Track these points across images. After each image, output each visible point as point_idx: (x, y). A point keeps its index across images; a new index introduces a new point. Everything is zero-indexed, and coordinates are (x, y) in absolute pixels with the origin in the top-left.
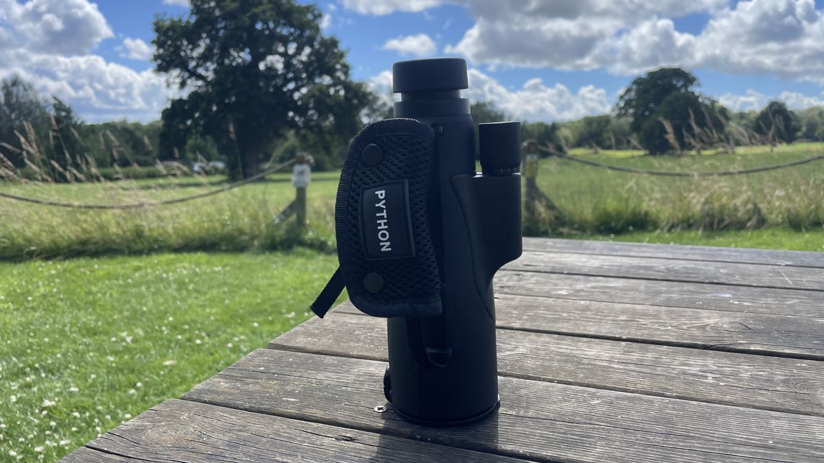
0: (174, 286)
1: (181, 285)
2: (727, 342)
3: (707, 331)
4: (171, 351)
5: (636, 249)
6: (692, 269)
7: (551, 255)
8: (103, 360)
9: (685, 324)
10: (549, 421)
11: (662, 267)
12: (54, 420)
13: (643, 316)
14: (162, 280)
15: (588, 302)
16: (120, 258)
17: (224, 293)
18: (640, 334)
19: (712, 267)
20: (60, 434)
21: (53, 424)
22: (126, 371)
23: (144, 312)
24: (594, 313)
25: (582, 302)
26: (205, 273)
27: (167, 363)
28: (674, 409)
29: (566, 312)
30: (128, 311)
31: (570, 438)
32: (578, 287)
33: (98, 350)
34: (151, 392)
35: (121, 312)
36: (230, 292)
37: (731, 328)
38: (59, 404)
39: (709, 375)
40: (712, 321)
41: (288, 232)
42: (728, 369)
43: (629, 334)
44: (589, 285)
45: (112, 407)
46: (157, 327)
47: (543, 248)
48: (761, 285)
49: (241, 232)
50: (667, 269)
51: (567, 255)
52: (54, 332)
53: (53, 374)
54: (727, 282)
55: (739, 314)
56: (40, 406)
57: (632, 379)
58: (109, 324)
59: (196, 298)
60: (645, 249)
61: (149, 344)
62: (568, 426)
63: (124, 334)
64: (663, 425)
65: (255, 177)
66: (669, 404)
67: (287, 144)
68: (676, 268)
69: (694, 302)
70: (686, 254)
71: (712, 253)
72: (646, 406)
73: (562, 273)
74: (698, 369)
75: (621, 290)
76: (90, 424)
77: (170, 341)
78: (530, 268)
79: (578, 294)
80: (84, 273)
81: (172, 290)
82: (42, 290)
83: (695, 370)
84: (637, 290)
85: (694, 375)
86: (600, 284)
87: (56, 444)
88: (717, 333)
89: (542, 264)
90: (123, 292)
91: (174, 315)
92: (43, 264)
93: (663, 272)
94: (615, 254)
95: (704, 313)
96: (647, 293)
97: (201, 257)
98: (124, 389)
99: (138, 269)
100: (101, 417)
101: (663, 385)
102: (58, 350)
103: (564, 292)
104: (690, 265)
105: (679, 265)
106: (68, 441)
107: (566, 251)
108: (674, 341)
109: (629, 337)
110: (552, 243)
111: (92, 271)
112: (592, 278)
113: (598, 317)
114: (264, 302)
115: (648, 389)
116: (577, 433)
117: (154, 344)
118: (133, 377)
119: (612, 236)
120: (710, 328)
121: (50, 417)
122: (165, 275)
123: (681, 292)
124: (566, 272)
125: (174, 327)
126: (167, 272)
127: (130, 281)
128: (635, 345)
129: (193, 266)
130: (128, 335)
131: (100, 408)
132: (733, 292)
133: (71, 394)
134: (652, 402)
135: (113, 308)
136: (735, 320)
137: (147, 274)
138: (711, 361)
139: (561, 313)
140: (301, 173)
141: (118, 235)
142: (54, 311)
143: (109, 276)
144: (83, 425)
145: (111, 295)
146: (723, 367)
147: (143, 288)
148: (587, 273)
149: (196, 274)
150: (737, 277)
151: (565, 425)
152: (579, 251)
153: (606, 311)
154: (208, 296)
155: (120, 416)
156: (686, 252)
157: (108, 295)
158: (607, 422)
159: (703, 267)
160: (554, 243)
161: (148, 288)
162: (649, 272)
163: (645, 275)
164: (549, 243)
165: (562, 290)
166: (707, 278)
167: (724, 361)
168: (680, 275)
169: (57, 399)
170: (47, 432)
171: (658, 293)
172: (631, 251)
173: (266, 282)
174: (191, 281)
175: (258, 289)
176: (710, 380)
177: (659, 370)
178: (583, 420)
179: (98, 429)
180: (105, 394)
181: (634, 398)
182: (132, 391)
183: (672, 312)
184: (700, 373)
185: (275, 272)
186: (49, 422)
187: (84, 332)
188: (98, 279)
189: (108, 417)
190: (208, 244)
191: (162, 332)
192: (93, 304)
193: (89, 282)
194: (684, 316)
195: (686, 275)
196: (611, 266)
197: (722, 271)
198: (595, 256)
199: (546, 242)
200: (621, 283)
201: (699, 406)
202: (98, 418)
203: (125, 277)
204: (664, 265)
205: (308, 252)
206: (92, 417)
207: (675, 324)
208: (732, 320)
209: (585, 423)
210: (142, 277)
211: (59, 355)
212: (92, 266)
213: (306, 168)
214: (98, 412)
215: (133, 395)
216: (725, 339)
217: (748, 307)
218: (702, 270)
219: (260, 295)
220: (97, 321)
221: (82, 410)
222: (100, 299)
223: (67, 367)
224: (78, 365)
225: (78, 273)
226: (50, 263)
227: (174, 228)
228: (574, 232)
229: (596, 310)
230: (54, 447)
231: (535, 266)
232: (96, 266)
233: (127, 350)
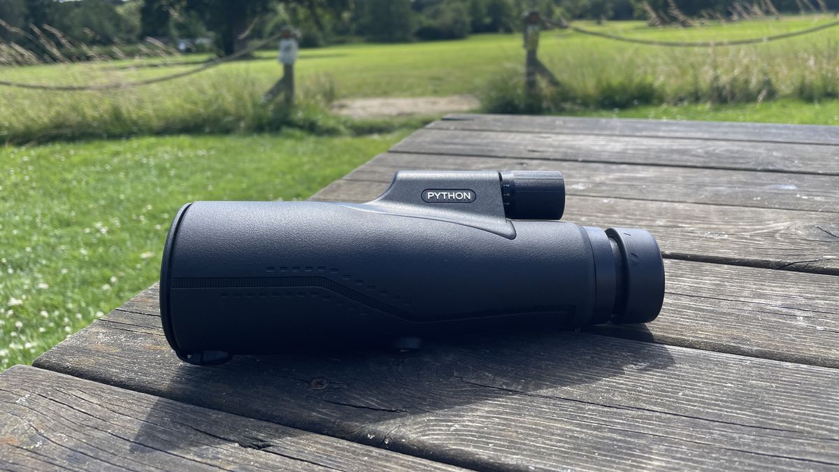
0: (154, 172)
1: (162, 170)
2: (809, 257)
3: (779, 241)
4: (149, 242)
5: (663, 128)
6: (737, 152)
7: (561, 137)
8: (76, 254)
9: (745, 231)
10: (573, 403)
11: (699, 151)
12: (21, 320)
13: (688, 219)
14: (142, 165)
15: (613, 201)
16: (97, 143)
17: (208, 178)
18: (688, 246)
19: (761, 150)
20: (27, 335)
21: (19, 324)
22: (99, 265)
23: (121, 202)
24: (622, 215)
25: (605, 201)
26: (188, 157)
27: (144, 255)
28: (761, 378)
29: (585, 216)
30: (104, 199)
31: (608, 438)
32: (598, 179)
33: (71, 243)
34: (127, 287)
35: (96, 200)
36: (214, 177)
37: (810, 235)
38: (27, 302)
39: (798, 313)
40: (781, 226)
41: (275, 111)
42: (822, 302)
43: (673, 247)
44: (611, 176)
45: (83, 304)
46: (134, 217)
47: (552, 129)
48: (829, 172)
49: (226, 113)
50: (707, 153)
51: (581, 137)
52: (24, 223)
53: (22, 269)
54: (786, 169)
55: (813, 215)
56: (7, 305)
57: (687, 322)
58: (84, 214)
59: (178, 184)
60: (675, 128)
61: (126, 235)
62: (602, 414)
63: (98, 225)
64: (750, 408)
65: (238, 54)
66: (751, 368)
67: (276, 20)
68: (717, 151)
69: (751, 198)
70: (726, 133)
71: (757, 131)
72: (717, 372)
73: (576, 161)
74: (779, 303)
75: (652, 181)
76: (59, 324)
77: (148, 232)
78: (536, 155)
79: (598, 189)
80: (59, 160)
81: (153, 176)
82: (13, 178)
83: (775, 304)
84: (673, 182)
85: (775, 313)
86: (626, 175)
87: (21, 347)
88: (793, 243)
89: (551, 150)
90: (99, 180)
91: (154, 205)
92: (16, 150)
93: (702, 157)
94: (639, 134)
95: (768, 214)
96: (687, 186)
97: (185, 140)
98: (97, 285)
99: (117, 154)
100: (72, 316)
101: (735, 332)
102: (27, 244)
103: (580, 187)
104: (735, 147)
105: (721, 147)
106: (35, 344)
107: (579, 132)
108: (736, 257)
109: (674, 251)
110: (561, 123)
111: (68, 157)
112: (614, 167)
113: (628, 221)
114: (249, 188)
115: (714, 340)
116: (619, 427)
117: (131, 236)
118: (107, 271)
119: (617, 111)
120: (781, 236)
121: (15, 316)
122: (145, 161)
123: (731, 184)
124: (580, 159)
125: (153, 217)
126: (147, 157)
127: (108, 167)
128: (683, 263)
129: (176, 149)
130: (103, 226)
131: (70, 306)
132: (796, 183)
133: (40, 291)
134: (726, 364)
135: (89, 197)
136: (811, 224)
137: (126, 160)
138: (795, 289)
139: (578, 217)
140: (288, 49)
141: (94, 119)
142: (25, 200)
143: (86, 162)
144: (52, 325)
145: (87, 183)
146: (813, 299)
147: (122, 175)
148: (606, 160)
149: (178, 159)
150: (796, 162)
151: (599, 412)
152: (596, 132)
153: (637, 213)
154: (190, 182)
155: (92, 314)
156: (725, 130)
157: (83, 183)
158: (663, 405)
159: (751, 150)
160: (564, 122)
161: (127, 174)
162: (685, 158)
163: (680, 161)
164: (557, 123)
165: (577, 183)
166: (759, 164)
167: (812, 288)
168: (725, 161)
169: (24, 297)
170: (13, 334)
171: (701, 185)
172: (659, 131)
173: (254, 165)
174: (173, 166)
175: (244, 174)
176: (802, 323)
177: (725, 306)
178: (625, 402)
179: (68, 329)
180: (76, 290)
181: (697, 356)
182: (106, 287)
183: (725, 213)
184: (785, 310)
185: (263, 156)
186: (15, 323)
187: (56, 223)
188: (73, 166)
189: (79, 316)
190: (193, 127)
191: (139, 221)
192: (68, 192)
193: (64, 169)
194: (742, 219)
195: (731, 160)
196: (635, 149)
197: (775, 154)
198: (615, 138)
199: (554, 121)
200: (651, 173)
201: (798, 371)
202: (69, 318)
203: (103, 163)
204: (701, 148)
205: (298, 133)
206: (61, 317)
207: (732, 231)
208: (807, 224)
209: (629, 408)
210: (120, 162)
211: (28, 249)
212: (68, 151)
213: (293, 43)
214: (68, 311)
215: (107, 290)
216: (806, 253)
217: (822, 203)
218: (749, 153)
219: (245, 180)
220: (70, 210)
221: (51, 308)
222: (74, 187)
223: (36, 262)
224: (49, 260)
225: (52, 159)
226: (23, 149)
227: (155, 110)
228: (576, 108)
229: (624, 211)
230: (20, 350)
231: (543, 152)
232: (72, 152)
233: (102, 242)
